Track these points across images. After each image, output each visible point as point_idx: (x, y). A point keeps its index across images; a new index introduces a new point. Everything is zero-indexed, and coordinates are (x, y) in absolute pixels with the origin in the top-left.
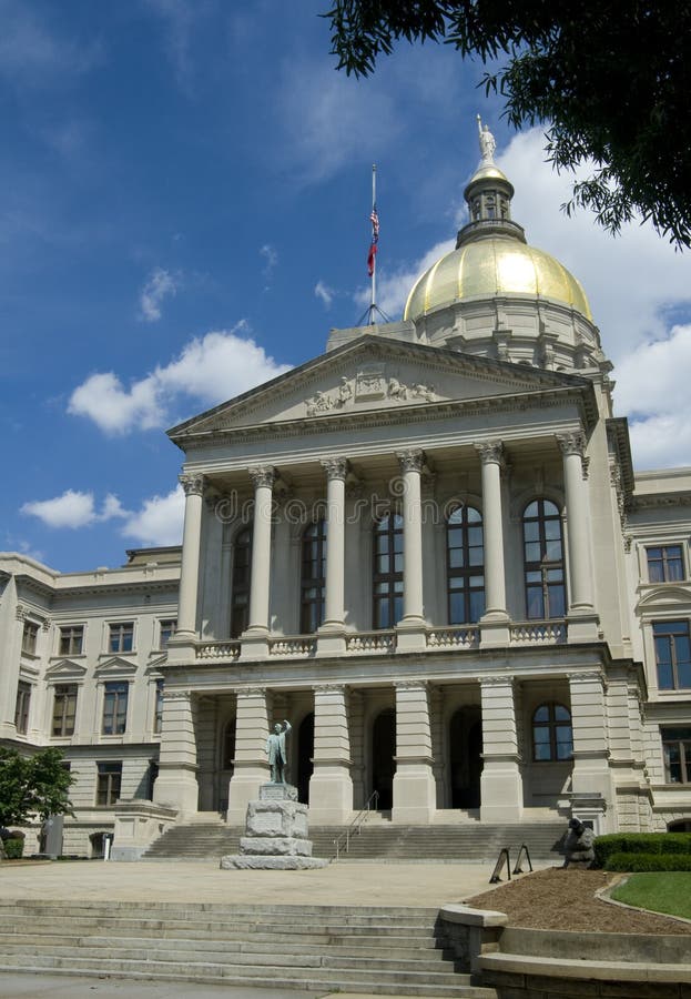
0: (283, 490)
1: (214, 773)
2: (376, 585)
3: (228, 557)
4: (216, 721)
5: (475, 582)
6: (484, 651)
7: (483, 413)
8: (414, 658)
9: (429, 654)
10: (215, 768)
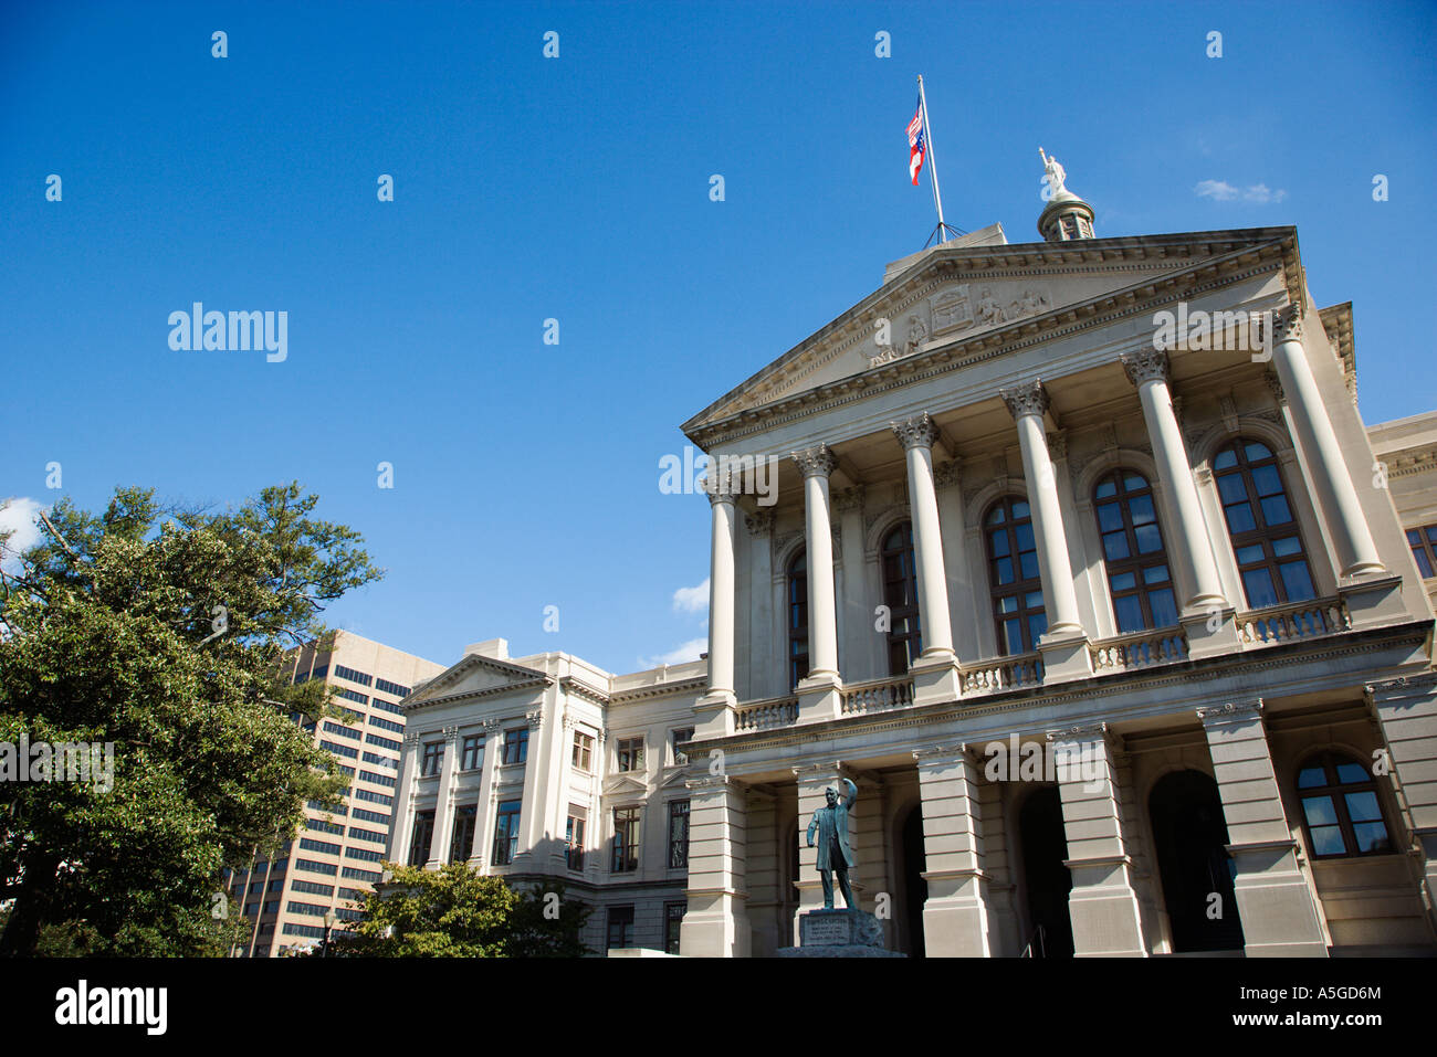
0: (847, 490)
1: (779, 905)
2: (996, 602)
3: (780, 592)
4: (777, 826)
5: (1155, 576)
6: (1199, 663)
7: (1127, 315)
8: (1077, 689)
9: (1100, 680)
10: (778, 897)
